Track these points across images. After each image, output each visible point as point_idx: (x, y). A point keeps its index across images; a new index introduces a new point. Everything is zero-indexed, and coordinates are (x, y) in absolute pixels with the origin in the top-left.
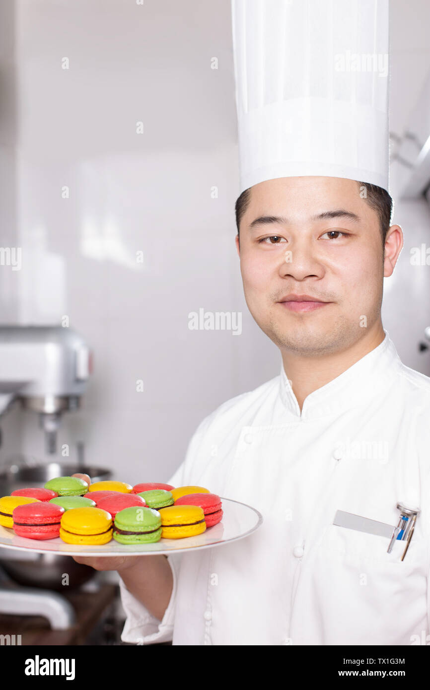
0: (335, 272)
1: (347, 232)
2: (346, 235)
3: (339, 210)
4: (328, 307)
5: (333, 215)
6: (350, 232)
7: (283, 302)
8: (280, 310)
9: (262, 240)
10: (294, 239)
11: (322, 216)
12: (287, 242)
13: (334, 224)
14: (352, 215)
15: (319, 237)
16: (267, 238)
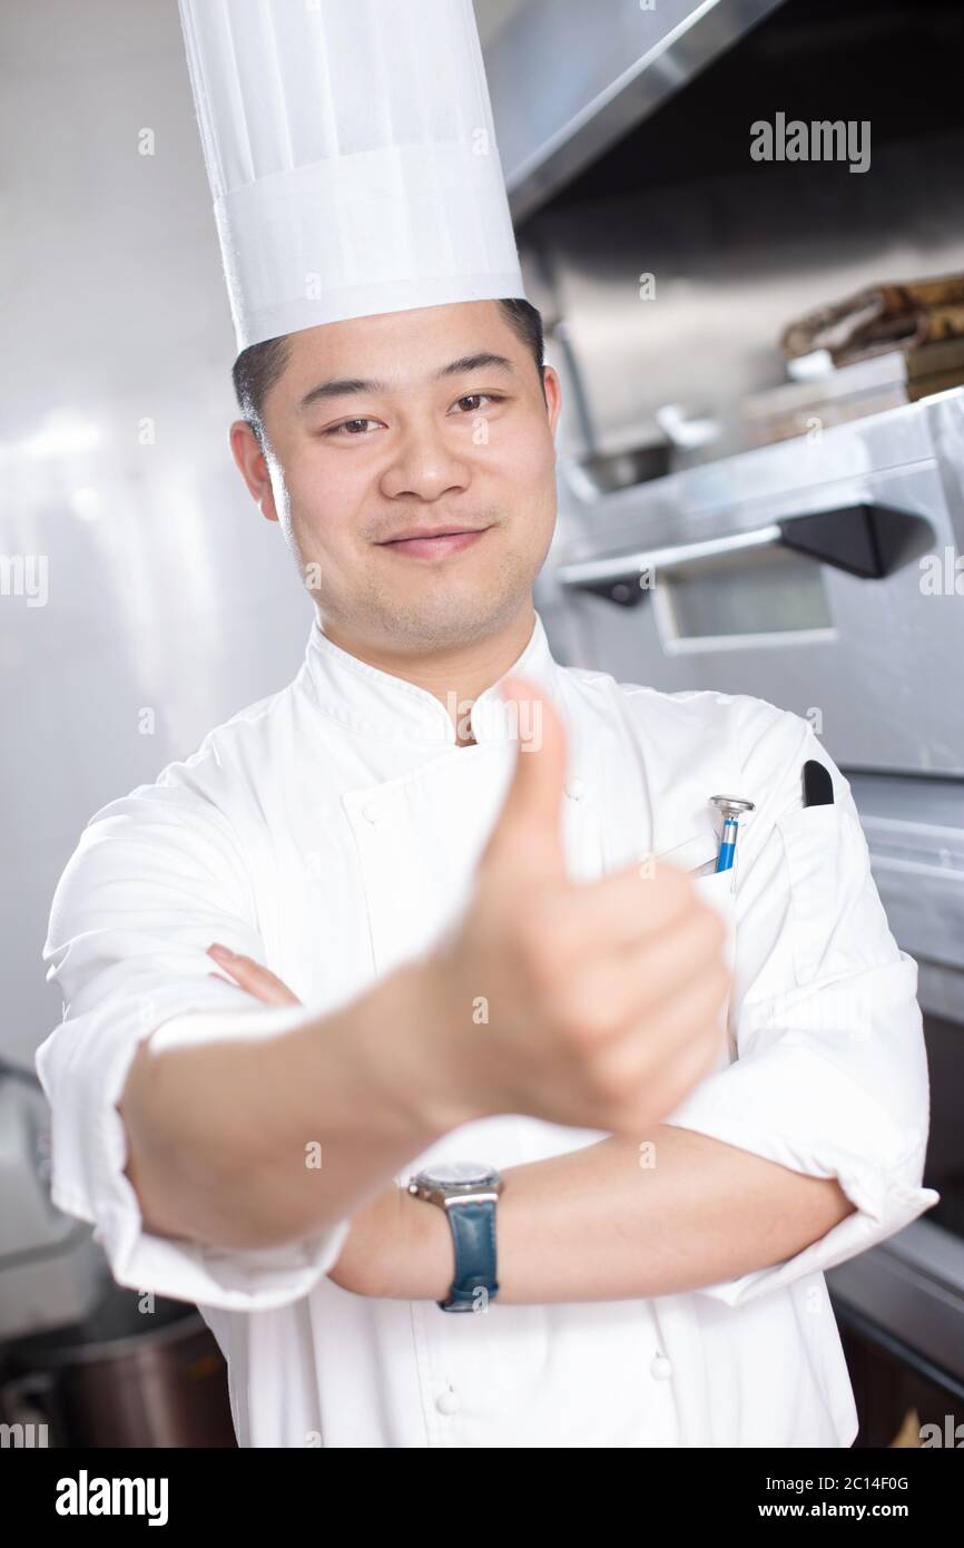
0: (491, 471)
1: (498, 393)
2: (496, 399)
3: (478, 353)
4: (485, 537)
5: (470, 364)
6: (503, 395)
7: (391, 543)
8: (385, 560)
9: (332, 430)
10: (402, 420)
11: (451, 369)
12: (387, 427)
13: (474, 382)
14: (501, 361)
15: (450, 409)
16: (342, 425)
